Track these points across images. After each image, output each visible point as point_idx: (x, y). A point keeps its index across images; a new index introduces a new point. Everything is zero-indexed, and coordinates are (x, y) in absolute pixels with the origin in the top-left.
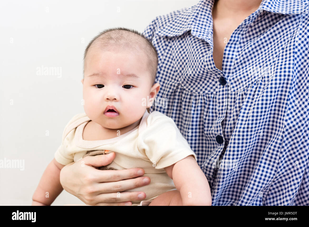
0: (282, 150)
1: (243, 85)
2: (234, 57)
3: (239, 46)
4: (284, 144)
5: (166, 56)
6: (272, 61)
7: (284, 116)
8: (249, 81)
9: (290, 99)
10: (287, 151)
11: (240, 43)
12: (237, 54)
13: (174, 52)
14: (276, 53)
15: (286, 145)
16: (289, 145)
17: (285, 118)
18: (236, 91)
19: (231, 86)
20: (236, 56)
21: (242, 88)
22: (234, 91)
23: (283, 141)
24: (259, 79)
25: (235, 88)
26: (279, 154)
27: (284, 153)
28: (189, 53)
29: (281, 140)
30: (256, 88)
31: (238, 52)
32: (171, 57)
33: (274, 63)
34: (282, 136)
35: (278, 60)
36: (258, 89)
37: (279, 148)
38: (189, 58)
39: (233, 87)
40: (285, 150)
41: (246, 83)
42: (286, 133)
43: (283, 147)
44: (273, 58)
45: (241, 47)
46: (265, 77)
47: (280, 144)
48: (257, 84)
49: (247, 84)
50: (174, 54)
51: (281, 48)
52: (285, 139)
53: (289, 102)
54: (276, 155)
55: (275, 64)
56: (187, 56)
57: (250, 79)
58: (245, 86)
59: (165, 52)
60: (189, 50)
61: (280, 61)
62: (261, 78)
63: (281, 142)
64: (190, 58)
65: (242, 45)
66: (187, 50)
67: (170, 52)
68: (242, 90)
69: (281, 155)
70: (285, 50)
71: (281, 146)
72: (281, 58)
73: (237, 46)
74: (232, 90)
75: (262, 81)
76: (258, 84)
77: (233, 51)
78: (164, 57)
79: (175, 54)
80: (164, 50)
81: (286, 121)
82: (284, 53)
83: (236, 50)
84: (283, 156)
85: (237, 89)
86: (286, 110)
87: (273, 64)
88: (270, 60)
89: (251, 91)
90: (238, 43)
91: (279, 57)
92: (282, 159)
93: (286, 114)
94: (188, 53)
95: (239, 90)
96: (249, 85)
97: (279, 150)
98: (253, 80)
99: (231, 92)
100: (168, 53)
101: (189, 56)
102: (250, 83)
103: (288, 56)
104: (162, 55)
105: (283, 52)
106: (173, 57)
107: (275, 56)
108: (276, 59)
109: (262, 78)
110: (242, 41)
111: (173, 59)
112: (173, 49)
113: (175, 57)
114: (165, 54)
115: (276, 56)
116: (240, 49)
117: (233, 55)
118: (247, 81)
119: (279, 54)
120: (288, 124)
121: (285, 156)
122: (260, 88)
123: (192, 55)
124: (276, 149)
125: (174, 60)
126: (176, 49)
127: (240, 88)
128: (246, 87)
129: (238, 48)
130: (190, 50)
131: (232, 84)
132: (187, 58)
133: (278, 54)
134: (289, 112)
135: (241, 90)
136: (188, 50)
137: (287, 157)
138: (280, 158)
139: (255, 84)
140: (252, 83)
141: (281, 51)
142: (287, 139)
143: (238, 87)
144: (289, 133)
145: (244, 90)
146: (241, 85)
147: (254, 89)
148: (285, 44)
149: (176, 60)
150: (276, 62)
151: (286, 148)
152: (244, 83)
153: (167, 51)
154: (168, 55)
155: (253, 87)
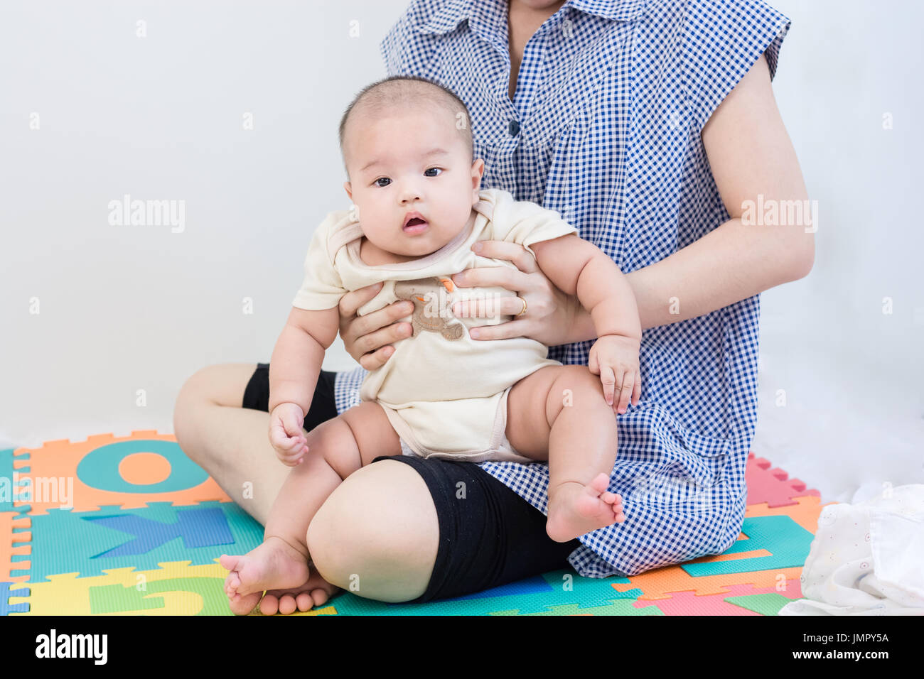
0: (627, 245)
1: (545, 135)
2: (535, 87)
3: (544, 68)
4: (628, 236)
5: (430, 71)
6: (591, 91)
7: (623, 188)
8: (554, 128)
9: (628, 159)
10: (634, 245)
11: (545, 63)
12: (541, 82)
13: (444, 63)
14: (597, 76)
15: (632, 236)
16: (636, 236)
17: (625, 192)
18: (535, 145)
19: (527, 137)
20: (539, 86)
21: (544, 140)
22: (532, 145)
23: (626, 230)
24: (570, 124)
25: (534, 140)
26: (622, 252)
27: (630, 250)
28: (468, 65)
29: (624, 229)
30: (568, 139)
31: (543, 78)
32: (440, 72)
33: (595, 95)
34: (625, 223)
35: (603, 89)
36: (570, 141)
37: (621, 242)
38: (467, 74)
39: (530, 139)
40: (631, 246)
41: (550, 131)
42: (630, 216)
43: (627, 240)
44: (593, 85)
45: (547, 70)
46: (580, 119)
47: (622, 236)
48: (568, 132)
49: (553, 132)
50: (443, 67)
51: (605, 67)
52: (629, 226)
53: (627, 164)
54: (619, 256)
55: (597, 97)
56: (465, 69)
57: (556, 123)
58: (548, 136)
59: (429, 62)
60: (469, 60)
61: (606, 91)
62: (574, 121)
63: (624, 233)
64: (469, 74)
65: (549, 66)
66: (464, 59)
67: (438, 64)
68: (545, 143)
69: (625, 255)
70: (613, 72)
71: (624, 240)
72: (606, 85)
73: (539, 69)
74: (529, 143)
75: (575, 126)
76: (570, 133)
77: (534, 78)
78: (427, 71)
79: (446, 68)
80: (428, 58)
81: (628, 195)
82: (613, 78)
83: (538, 75)
84: (629, 255)
85: (537, 142)
86: (625, 177)
87: (593, 96)
88: (587, 89)
89: (560, 145)
90: (541, 63)
91: (603, 83)
92: (628, 260)
93: (625, 185)
94: (465, 64)
95: (539, 143)
96: (555, 134)
97: (623, 246)
98: (562, 125)
99: (528, 147)
100: (434, 65)
101: (467, 69)
102: (557, 130)
103: (620, 83)
104: (424, 66)
105: (610, 76)
106: (443, 72)
107: (595, 81)
108: (598, 87)
109: (576, 120)
110: (548, 59)
111: (442, 76)
112: (443, 58)
113: (445, 73)
114: (429, 66)
115: (599, 82)
116: (545, 74)
117: (533, 84)
118: (552, 127)
119: (604, 78)
120: (632, 201)
121: (632, 255)
122: (574, 139)
123: (473, 70)
124: (617, 245)
125: (444, 77)
126: (447, 58)
127: (541, 139)
128: (551, 137)
129: (542, 72)
130: (471, 60)
131: (528, 133)
132: (464, 74)
133: (601, 77)
134: (630, 180)
135: (543, 143)
136: (466, 60)
137: (636, 256)
138: (624, 260)
139: (565, 133)
140: (560, 130)
141: (607, 73)
142: (632, 226)
143: (538, 137)
144: (634, 216)
145: (549, 144)
146: (542, 133)
147: (564, 142)
148: (612, 59)
149: (447, 77)
150: (600, 93)
151: (631, 241)
152: (547, 130)
153: (432, 61)
154: (435, 69)
155: (562, 139)
